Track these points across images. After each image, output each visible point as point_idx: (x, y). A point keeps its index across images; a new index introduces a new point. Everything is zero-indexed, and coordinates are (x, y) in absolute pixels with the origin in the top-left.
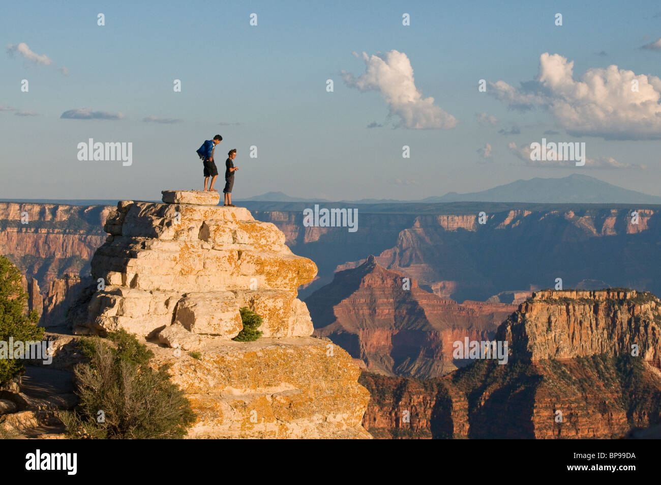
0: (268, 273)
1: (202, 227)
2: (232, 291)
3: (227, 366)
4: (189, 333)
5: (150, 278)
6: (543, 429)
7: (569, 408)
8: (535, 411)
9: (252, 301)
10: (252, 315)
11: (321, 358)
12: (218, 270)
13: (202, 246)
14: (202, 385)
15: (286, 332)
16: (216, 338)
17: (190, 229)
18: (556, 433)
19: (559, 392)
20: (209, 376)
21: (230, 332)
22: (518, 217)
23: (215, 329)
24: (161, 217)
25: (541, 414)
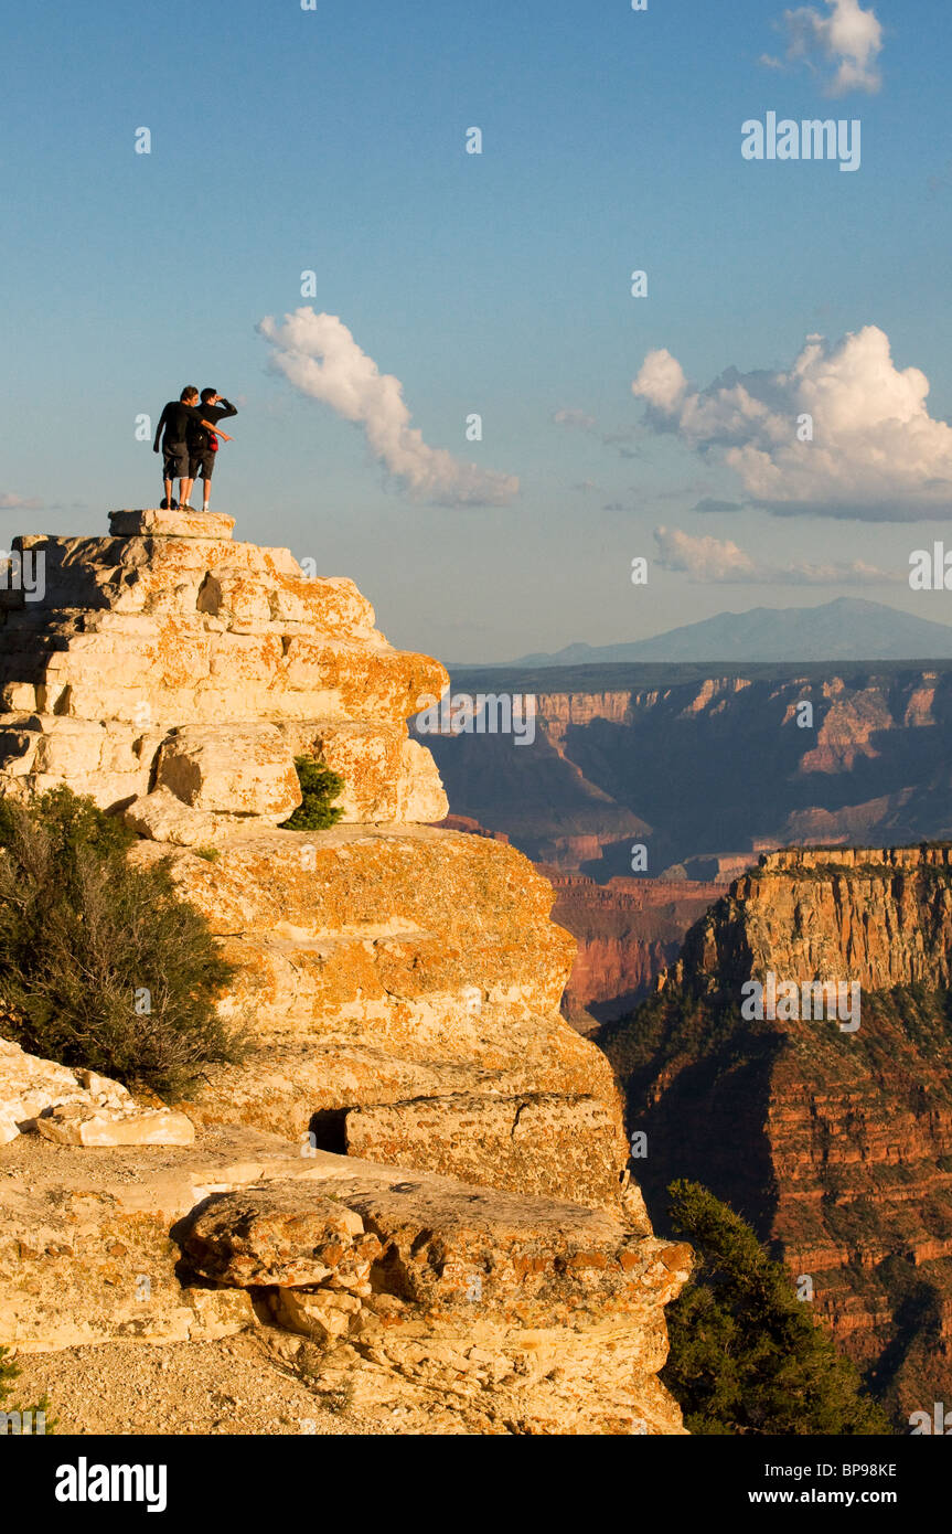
0: (348, 686)
1: (204, 584)
2: (274, 723)
3: (276, 879)
4: (190, 809)
5: (98, 694)
6: (790, 1151)
7: (845, 1104)
8: (771, 1111)
9: (319, 744)
10: (320, 771)
11: (472, 866)
12: (241, 677)
13: (206, 624)
14: (228, 917)
15: (392, 810)
16: (247, 820)
17: (178, 589)
18: (819, 1157)
19: (822, 1070)
20: (241, 897)
21: (277, 808)
22: (724, 694)
23: (245, 801)
24: (113, 566)
25: (784, 1119)
